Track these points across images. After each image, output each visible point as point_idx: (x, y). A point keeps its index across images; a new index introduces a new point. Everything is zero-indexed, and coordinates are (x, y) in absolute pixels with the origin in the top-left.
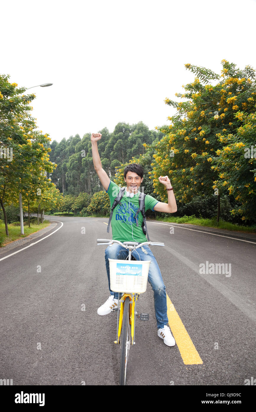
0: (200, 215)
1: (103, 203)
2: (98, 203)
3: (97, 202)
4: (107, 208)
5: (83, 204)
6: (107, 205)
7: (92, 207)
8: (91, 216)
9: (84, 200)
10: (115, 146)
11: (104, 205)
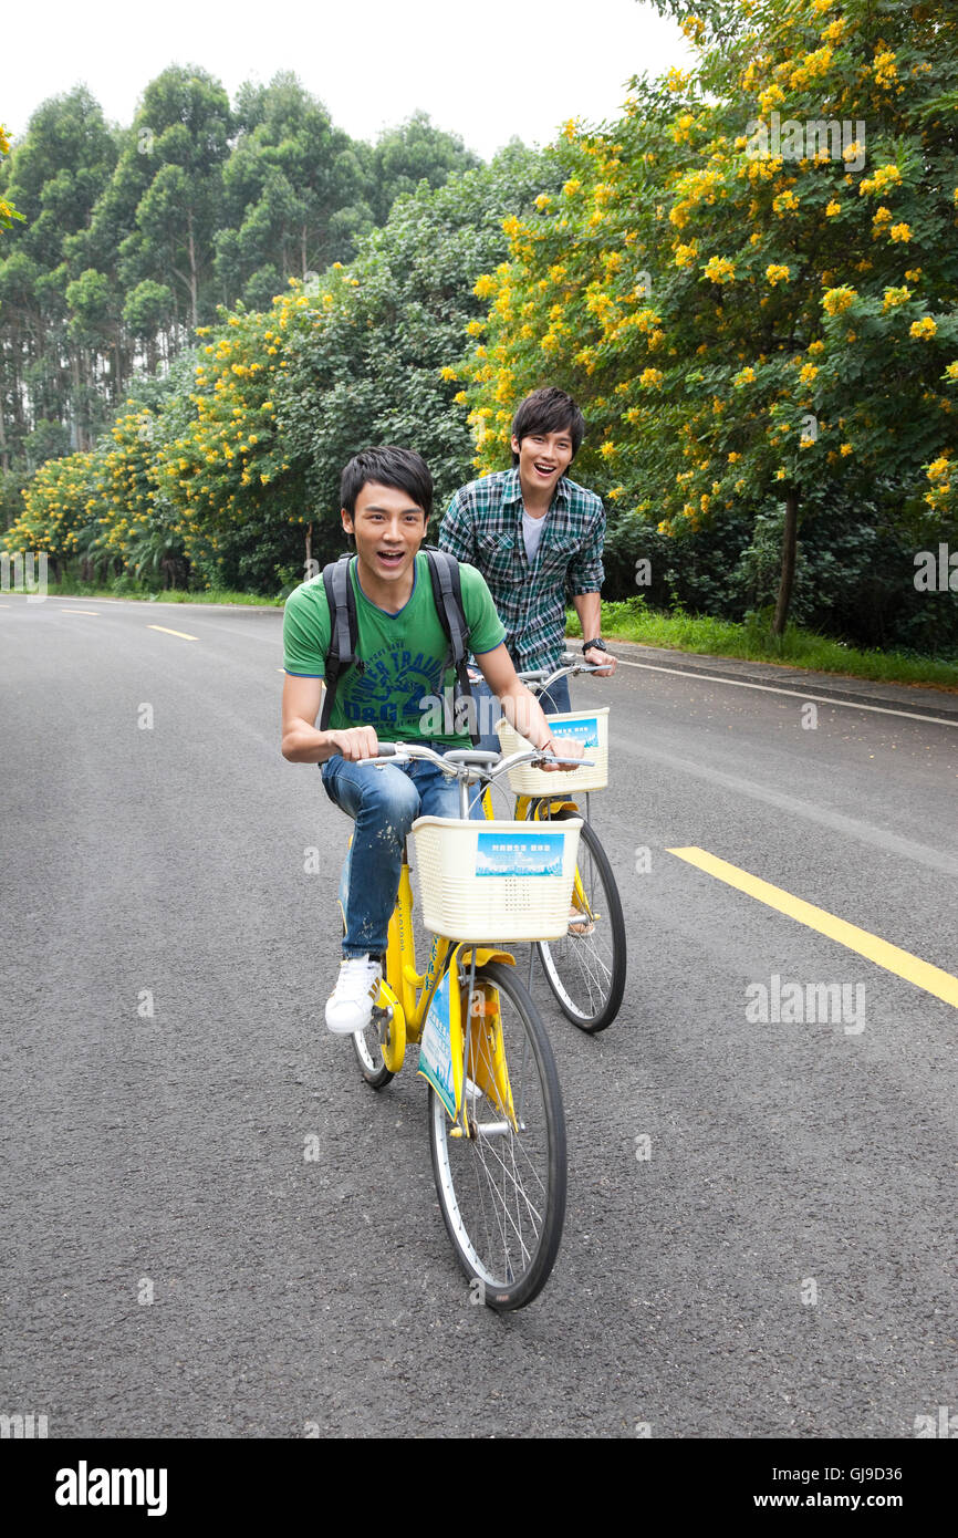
0: (673, 601)
1: (94, 518)
2: (65, 519)
4: (124, 547)
6: (125, 532)
10: (142, 208)
11: (103, 529)
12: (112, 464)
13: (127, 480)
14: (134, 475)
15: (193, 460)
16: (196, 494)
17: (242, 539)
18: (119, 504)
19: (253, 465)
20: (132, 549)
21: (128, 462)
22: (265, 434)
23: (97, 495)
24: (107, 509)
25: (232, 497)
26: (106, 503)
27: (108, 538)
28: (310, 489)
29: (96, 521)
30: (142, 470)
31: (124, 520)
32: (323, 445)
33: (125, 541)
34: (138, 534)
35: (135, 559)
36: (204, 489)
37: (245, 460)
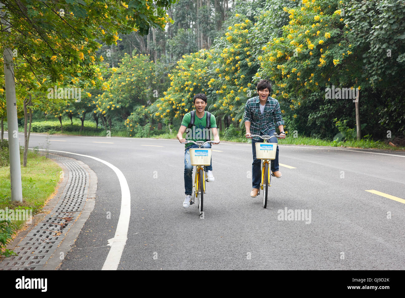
1: (212, 90)
2: (194, 91)
3: (191, 85)
4: (232, 108)
5: (133, 92)
6: (233, 98)
7: (172, 104)
8: (166, 135)
9: (140, 80)
11: (218, 97)
12: (225, 55)
13: (234, 65)
14: (239, 62)
15: (286, 51)
16: (288, 73)
17: (310, 102)
18: (229, 81)
19: (327, 52)
20: (237, 109)
21: (235, 54)
22: (336, 31)
23: (216, 76)
24: (221, 84)
25: (312, 75)
26: (220, 80)
27: (222, 103)
28: (366, 67)
29: (214, 92)
30: (244, 59)
31: (232, 91)
32: (377, 37)
33: (232, 104)
34: (240, 100)
35: (239, 116)
36: (294, 70)
37: (321, 50)
